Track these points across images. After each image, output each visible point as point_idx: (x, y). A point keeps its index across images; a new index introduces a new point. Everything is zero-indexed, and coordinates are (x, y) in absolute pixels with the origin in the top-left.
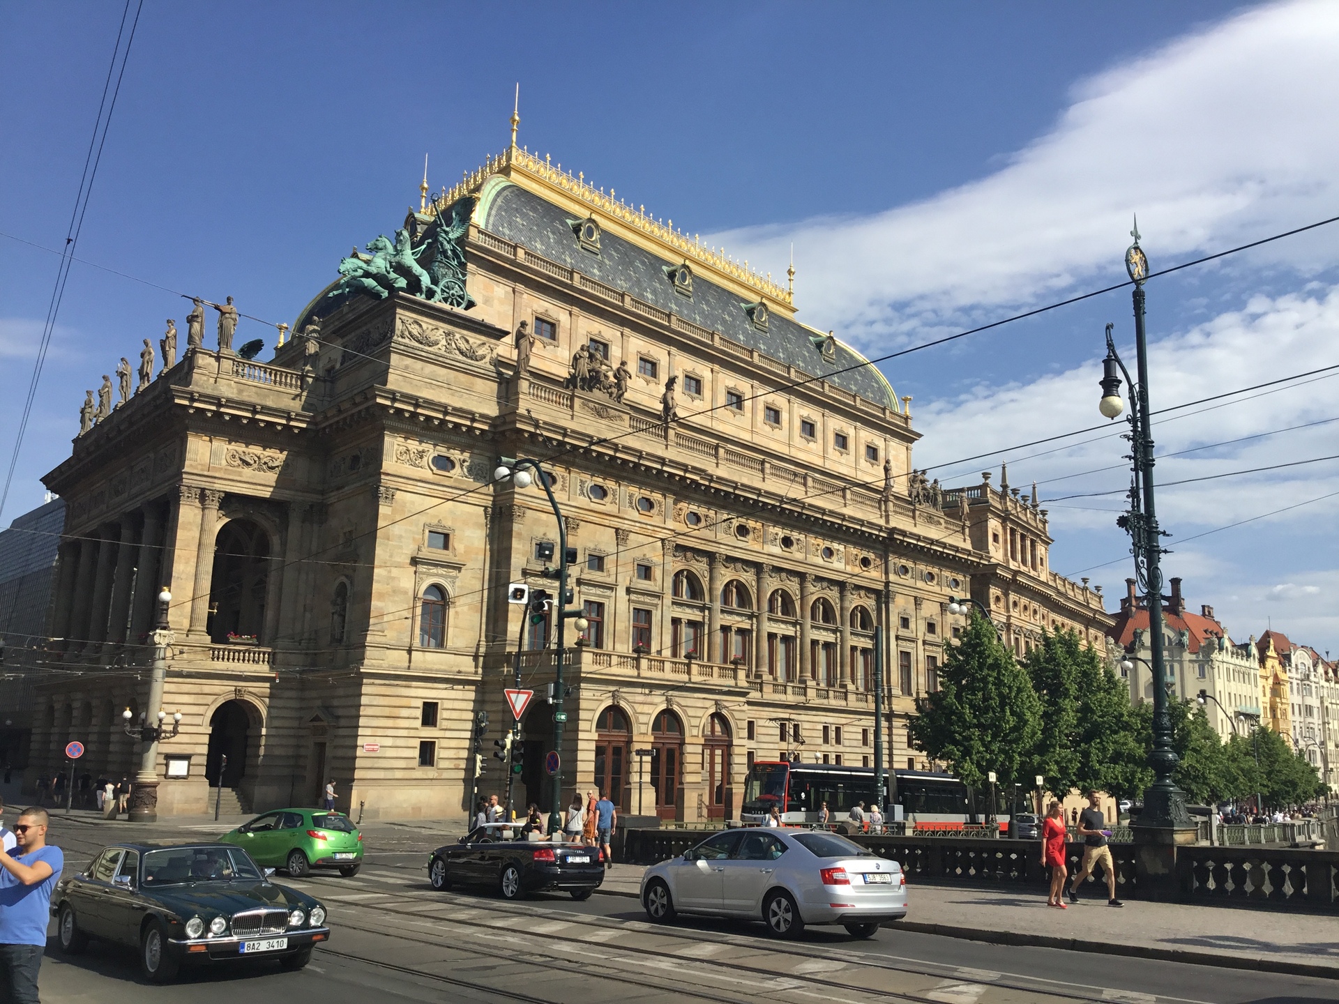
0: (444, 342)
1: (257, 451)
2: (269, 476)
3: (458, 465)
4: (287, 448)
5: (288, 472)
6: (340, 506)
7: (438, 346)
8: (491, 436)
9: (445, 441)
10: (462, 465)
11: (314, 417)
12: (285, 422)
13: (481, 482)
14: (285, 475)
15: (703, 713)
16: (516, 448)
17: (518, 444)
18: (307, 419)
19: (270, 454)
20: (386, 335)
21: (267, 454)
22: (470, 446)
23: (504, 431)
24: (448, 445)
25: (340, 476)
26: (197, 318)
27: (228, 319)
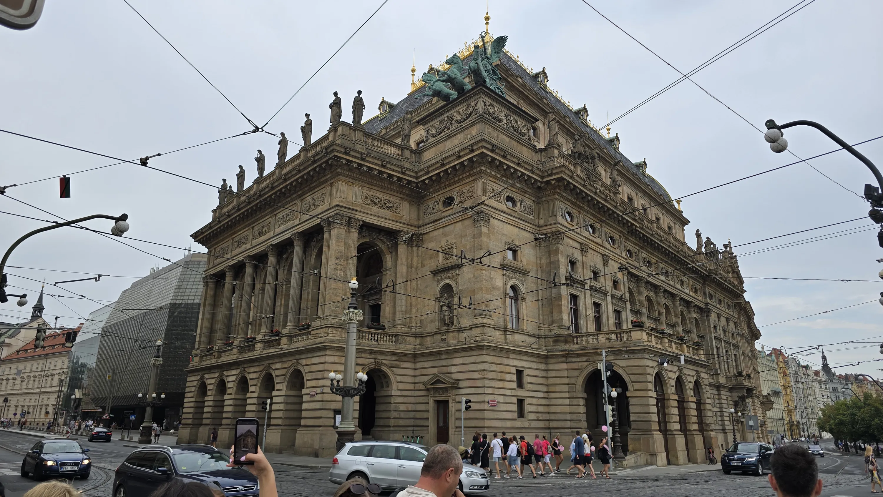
0: (505, 121)
1: (380, 195)
2: (387, 213)
3: (519, 204)
4: (397, 194)
5: (397, 211)
6: (435, 233)
7: (503, 123)
8: (539, 184)
9: (512, 186)
10: (521, 204)
11: (416, 173)
12: (399, 175)
13: (531, 217)
14: (396, 213)
15: (693, 380)
16: (556, 193)
17: (558, 190)
18: (412, 174)
19: (387, 198)
20: (471, 113)
21: (385, 198)
22: (525, 192)
23: (549, 181)
24: (513, 189)
25: (434, 213)
26: (336, 105)
27: (358, 105)
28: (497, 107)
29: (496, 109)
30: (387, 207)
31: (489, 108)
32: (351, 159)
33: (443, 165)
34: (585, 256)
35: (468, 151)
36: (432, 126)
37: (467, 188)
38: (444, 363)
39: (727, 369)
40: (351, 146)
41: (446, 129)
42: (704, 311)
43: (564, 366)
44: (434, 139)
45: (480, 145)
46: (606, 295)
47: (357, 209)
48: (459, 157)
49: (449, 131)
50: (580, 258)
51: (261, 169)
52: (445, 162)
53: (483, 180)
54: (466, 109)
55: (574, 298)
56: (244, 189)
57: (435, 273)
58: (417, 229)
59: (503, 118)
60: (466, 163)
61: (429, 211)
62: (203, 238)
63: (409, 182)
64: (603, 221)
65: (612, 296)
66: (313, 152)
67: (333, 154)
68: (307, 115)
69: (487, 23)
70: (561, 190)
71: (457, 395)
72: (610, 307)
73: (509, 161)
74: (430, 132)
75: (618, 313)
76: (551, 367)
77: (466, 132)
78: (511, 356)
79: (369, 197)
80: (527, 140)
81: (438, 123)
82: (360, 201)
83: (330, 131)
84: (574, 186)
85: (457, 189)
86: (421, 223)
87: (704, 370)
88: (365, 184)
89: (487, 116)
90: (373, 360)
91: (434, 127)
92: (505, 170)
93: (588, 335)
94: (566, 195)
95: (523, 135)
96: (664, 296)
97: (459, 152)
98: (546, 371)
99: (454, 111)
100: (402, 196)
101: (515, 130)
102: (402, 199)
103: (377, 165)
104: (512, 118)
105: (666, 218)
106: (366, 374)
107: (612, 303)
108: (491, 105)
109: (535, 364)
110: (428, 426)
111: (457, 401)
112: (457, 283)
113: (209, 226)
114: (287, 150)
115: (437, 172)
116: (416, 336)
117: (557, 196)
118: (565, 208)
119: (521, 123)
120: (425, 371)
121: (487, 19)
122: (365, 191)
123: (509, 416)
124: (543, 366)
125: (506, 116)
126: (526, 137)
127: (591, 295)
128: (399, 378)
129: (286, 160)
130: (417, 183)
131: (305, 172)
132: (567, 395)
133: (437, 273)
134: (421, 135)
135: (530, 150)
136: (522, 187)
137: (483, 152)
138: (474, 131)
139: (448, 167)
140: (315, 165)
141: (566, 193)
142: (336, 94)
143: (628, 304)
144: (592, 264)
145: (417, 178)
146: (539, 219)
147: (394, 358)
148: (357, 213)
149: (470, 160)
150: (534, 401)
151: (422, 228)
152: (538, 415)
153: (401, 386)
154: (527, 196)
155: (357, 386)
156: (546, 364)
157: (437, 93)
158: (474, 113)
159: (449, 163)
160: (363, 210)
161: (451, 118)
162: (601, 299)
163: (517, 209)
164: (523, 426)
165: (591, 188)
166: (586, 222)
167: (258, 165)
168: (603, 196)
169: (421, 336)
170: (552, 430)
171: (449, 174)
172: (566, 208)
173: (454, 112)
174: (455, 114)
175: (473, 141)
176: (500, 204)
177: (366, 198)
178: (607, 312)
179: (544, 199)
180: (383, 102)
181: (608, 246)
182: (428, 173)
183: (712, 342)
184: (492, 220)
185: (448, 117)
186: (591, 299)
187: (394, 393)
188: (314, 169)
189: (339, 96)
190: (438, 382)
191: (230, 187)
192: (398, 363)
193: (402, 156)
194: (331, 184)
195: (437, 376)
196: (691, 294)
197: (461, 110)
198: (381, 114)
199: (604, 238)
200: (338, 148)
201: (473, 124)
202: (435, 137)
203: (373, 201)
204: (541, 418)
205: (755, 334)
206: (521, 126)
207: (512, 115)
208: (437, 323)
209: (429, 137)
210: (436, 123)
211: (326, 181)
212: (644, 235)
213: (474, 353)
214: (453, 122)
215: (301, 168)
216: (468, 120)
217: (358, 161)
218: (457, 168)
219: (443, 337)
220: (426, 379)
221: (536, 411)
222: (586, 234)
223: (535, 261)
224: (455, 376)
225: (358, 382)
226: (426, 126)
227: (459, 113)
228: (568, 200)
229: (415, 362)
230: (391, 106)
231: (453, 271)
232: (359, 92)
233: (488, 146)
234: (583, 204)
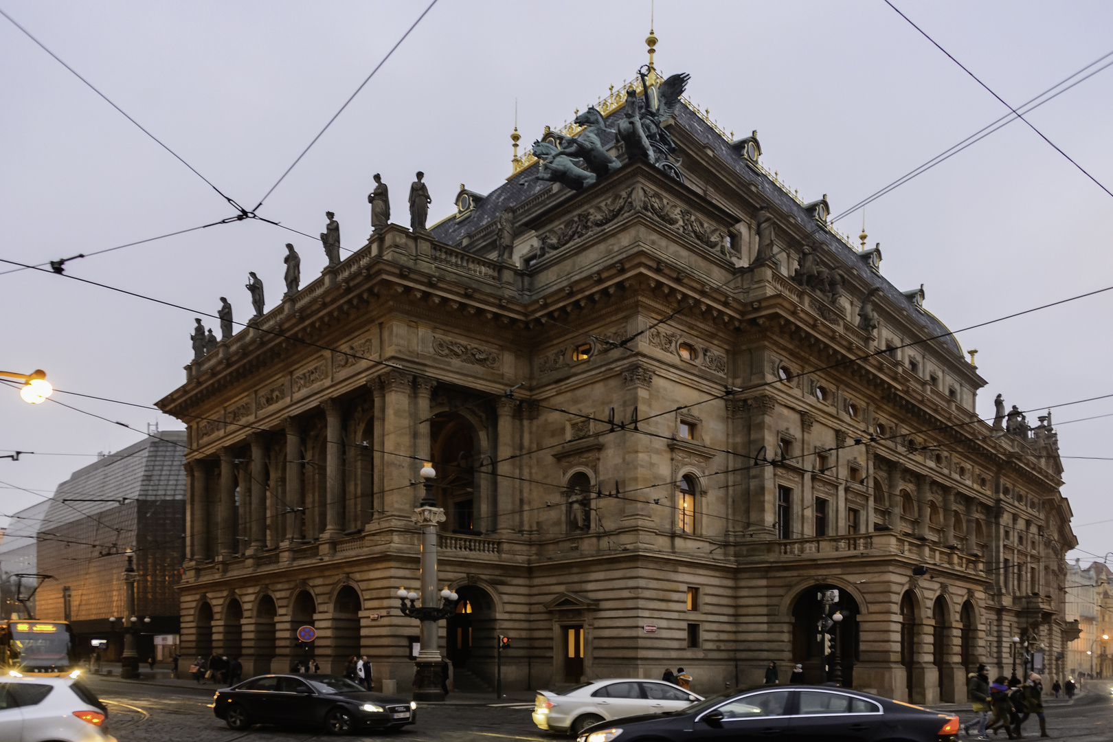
0: (681, 222)
1: (463, 342)
2: (478, 368)
3: (701, 355)
4: (493, 340)
5: (495, 365)
6: (560, 399)
7: (677, 226)
8: (737, 324)
9: (691, 327)
10: (705, 355)
11: (525, 306)
12: (495, 310)
13: (721, 374)
14: (493, 368)
15: (961, 600)
16: (765, 337)
17: (768, 334)
18: (517, 308)
19: (476, 346)
20: (621, 209)
21: (473, 345)
22: (712, 336)
23: (755, 319)
24: (693, 332)
25: (557, 369)
26: (380, 196)
27: (419, 197)
28: (667, 198)
29: (665, 201)
30: (477, 360)
31: (653, 199)
32: (411, 284)
33: (571, 294)
34: (808, 433)
35: (614, 271)
36: (551, 231)
37: (613, 330)
38: (576, 578)
39: (1016, 588)
40: (411, 264)
41: (576, 236)
42: (994, 512)
43: (764, 582)
44: (555, 252)
45: (636, 261)
46: (837, 488)
47: (427, 362)
48: (600, 281)
49: (582, 238)
50: (798, 435)
51: (258, 302)
52: (575, 289)
53: (640, 318)
54: (613, 202)
55: (785, 493)
56: (234, 334)
57: (559, 457)
58: (529, 393)
59: (678, 217)
60: (611, 291)
61: (547, 365)
62: (175, 407)
63: (513, 320)
64: (842, 382)
65: (847, 490)
66: (346, 274)
67: (379, 278)
68: (330, 215)
69: (652, 51)
70: (773, 334)
71: (595, 619)
72: (842, 505)
73: (686, 288)
74: (549, 241)
75: (854, 513)
76: (742, 583)
77: (611, 241)
78: (681, 569)
79: (444, 344)
80: (719, 254)
81: (562, 226)
82: (431, 350)
83: (371, 241)
84: (797, 327)
85: (596, 331)
86: (534, 383)
87: (981, 588)
88: (438, 325)
89: (650, 214)
90: (465, 575)
91: (555, 232)
92: (679, 302)
93: (803, 541)
94: (781, 341)
95: (713, 245)
96: (931, 489)
97: (598, 273)
98: (736, 588)
99: (589, 206)
100: (501, 343)
101: (698, 237)
102: (502, 348)
103: (457, 294)
104: (693, 218)
105: (948, 378)
106: (456, 592)
107: (846, 499)
108: (657, 195)
109: (717, 579)
110: (552, 657)
111: (596, 626)
112: (596, 472)
113: (183, 390)
114: (299, 272)
115: (561, 304)
116: (530, 543)
117: (766, 343)
118: (778, 361)
119: (708, 225)
120: (545, 590)
121: (652, 42)
122: (439, 334)
123: (675, 644)
124: (729, 583)
125: (683, 213)
126: (718, 248)
127: (813, 488)
128: (506, 598)
129: (300, 288)
130: (527, 323)
131: (335, 306)
132: (765, 619)
133: (564, 457)
134: (532, 246)
135: (723, 271)
136: (707, 328)
137: (641, 274)
138: (625, 240)
139: (579, 296)
140: (351, 296)
141: (782, 338)
142: (377, 178)
143: (871, 499)
144: (818, 444)
145: (525, 315)
146: (735, 377)
147: (498, 572)
148: (427, 369)
149: (620, 285)
150: (714, 627)
151: (537, 391)
152: (718, 644)
153: (509, 608)
154: (716, 342)
155: (441, 607)
156: (735, 579)
157: (560, 176)
158: (626, 208)
159: (582, 290)
160: (437, 365)
161: (584, 217)
162: (826, 493)
163: (698, 362)
164: (695, 657)
165: (825, 330)
166: (812, 382)
167: (253, 296)
168: (845, 343)
169: (541, 544)
170: (739, 663)
171: (581, 308)
172: (781, 361)
173: (591, 208)
174: (592, 211)
175: (624, 255)
176: (669, 354)
177: (441, 345)
178: (837, 511)
179: (744, 347)
180: (463, 192)
181: (847, 418)
182: (545, 306)
183: (998, 552)
184: (655, 380)
185: (579, 215)
186: (813, 494)
187: (498, 616)
188: (350, 302)
189: (383, 181)
190: (567, 602)
191: (210, 331)
192: (504, 578)
193: (499, 279)
194: (381, 324)
195: (565, 595)
196: (975, 486)
197: (603, 204)
198: (460, 212)
199: (841, 405)
200: (388, 268)
201: (624, 228)
202: (556, 248)
203: (452, 351)
204: (723, 648)
205: (1069, 542)
206: (708, 231)
207: (693, 211)
208: (564, 527)
209: (547, 249)
210: (558, 225)
211: (372, 321)
212: (907, 402)
213: (623, 565)
214: (589, 224)
215: (328, 299)
216: (615, 221)
217: (423, 288)
218: (597, 299)
219: (574, 545)
220: (549, 598)
221: (716, 639)
222: (811, 400)
223: (724, 439)
224: (592, 595)
225: (443, 601)
226: (541, 232)
227: (599, 209)
228: (784, 349)
229: (530, 578)
230: (477, 199)
231: (590, 455)
232: (420, 175)
233: (650, 263)
234: (810, 355)
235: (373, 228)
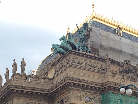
0: (84, 63)
3: (93, 100)
8: (101, 89)
9: (88, 92)
23: (106, 87)
26: (15, 65)
27: (23, 64)
29: (79, 59)
31: (75, 59)
37: (67, 96)
41: (61, 69)
53: (71, 93)
63: (46, 94)
67: (10, 89)
79: (28, 103)
83: (12, 77)
85: (64, 96)
88: (26, 98)
92: (82, 86)
95: (95, 67)
103: (30, 90)
119: (93, 62)
122: (27, 101)
135: (98, 73)
136: (93, 92)
139: (58, 87)
142: (14, 61)
174: (63, 62)
176: (82, 101)
189: (15, 61)
194: (13, 100)
207: (88, 59)
210: (58, 66)
214: (63, 66)
216: (67, 66)
217: (21, 90)
218: (64, 86)
232: (23, 59)
235: (13, 73)
